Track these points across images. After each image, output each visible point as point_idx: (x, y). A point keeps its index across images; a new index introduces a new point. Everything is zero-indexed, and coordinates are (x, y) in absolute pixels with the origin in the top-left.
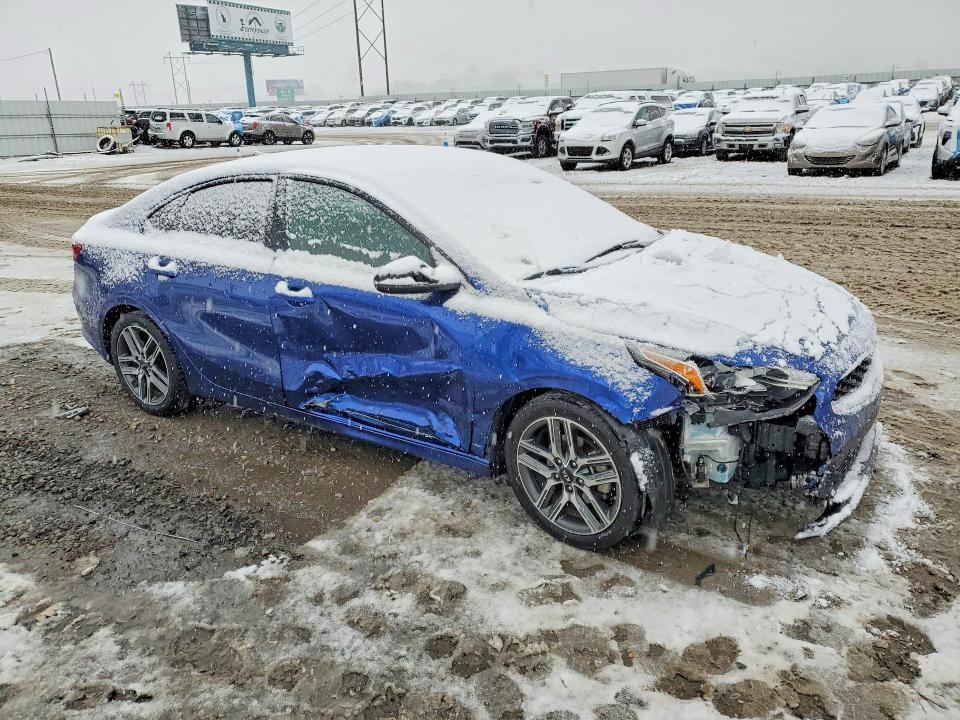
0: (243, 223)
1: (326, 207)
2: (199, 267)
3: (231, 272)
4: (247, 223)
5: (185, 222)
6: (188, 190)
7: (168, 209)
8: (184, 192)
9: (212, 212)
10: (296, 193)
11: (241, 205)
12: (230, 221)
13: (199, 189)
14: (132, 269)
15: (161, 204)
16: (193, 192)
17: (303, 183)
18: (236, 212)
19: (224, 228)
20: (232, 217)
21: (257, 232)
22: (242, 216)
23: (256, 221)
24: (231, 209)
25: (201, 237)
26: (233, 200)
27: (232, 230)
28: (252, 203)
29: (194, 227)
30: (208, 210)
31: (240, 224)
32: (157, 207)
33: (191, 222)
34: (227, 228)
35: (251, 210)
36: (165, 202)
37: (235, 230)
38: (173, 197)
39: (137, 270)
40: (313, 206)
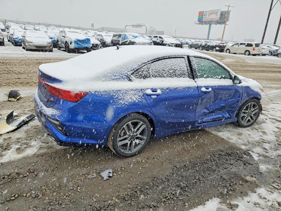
0: (179, 72)
1: (206, 65)
2: (171, 89)
3: (184, 88)
4: (181, 72)
5: (153, 74)
6: (150, 62)
7: (142, 70)
8: (148, 63)
9: (165, 69)
10: (196, 61)
11: (177, 66)
12: (174, 72)
13: (155, 61)
14: (136, 96)
15: (137, 68)
16: (152, 62)
17: (197, 58)
18: (176, 69)
19: (172, 75)
20: (174, 70)
21: (185, 74)
22: (178, 70)
23: (183, 71)
24: (173, 67)
25: (163, 79)
26: (172, 64)
27: (176, 75)
28: (180, 65)
29: (158, 76)
30: (163, 69)
31: (178, 72)
32: (135, 69)
33: (156, 74)
34: (173, 74)
35: (181, 68)
36: (140, 67)
37: (177, 75)
38: (143, 65)
39: (140, 96)
40: (202, 65)
